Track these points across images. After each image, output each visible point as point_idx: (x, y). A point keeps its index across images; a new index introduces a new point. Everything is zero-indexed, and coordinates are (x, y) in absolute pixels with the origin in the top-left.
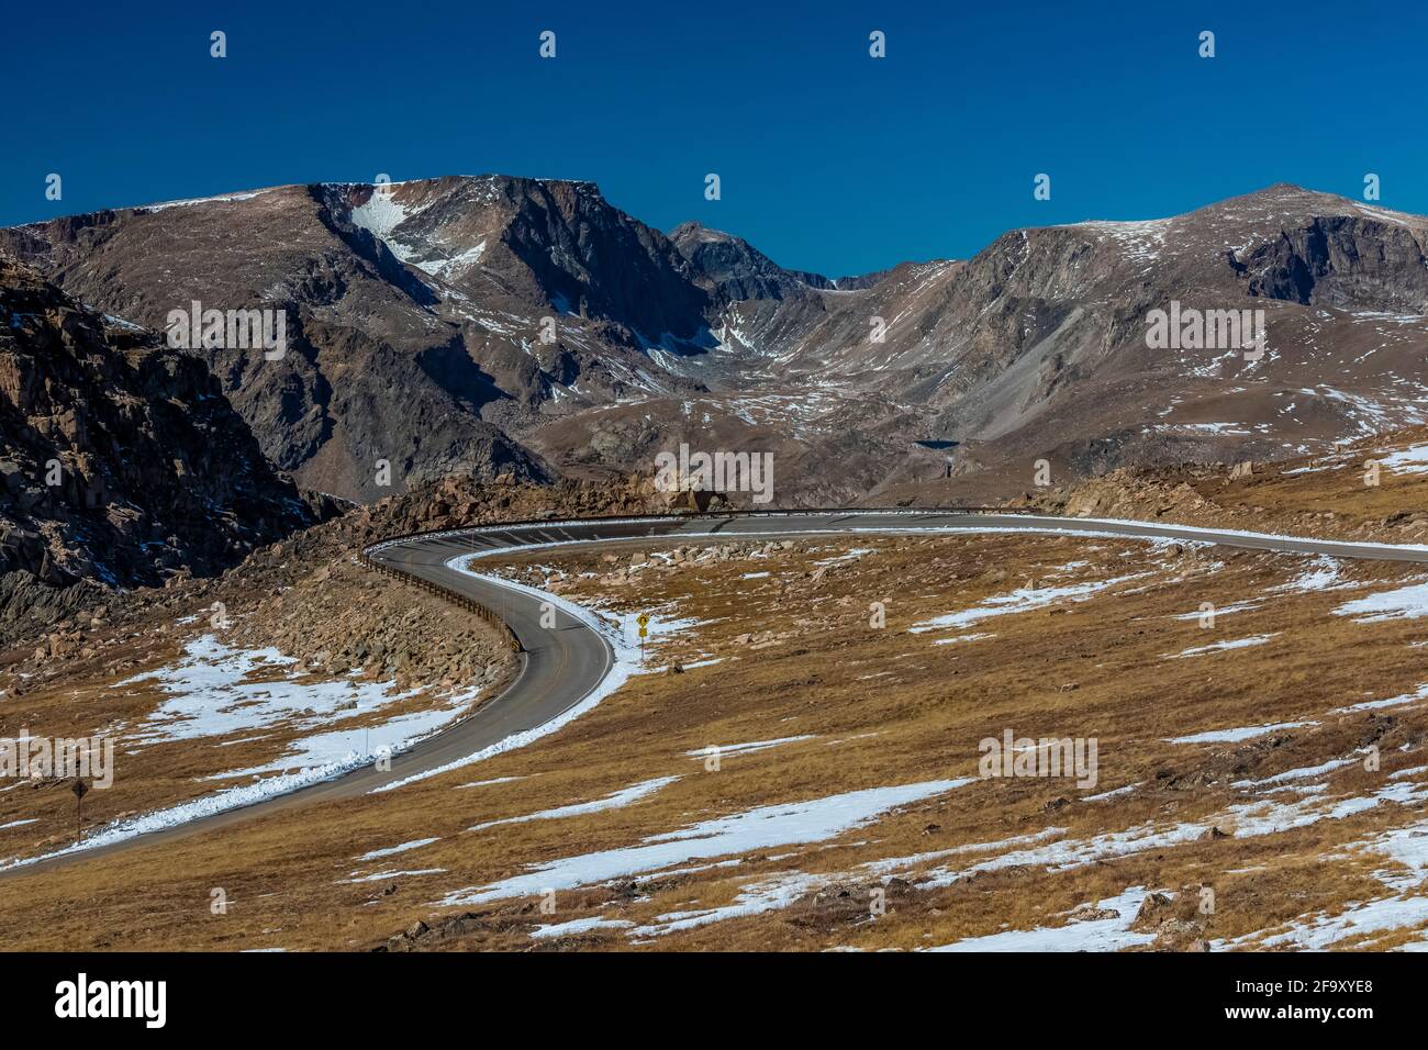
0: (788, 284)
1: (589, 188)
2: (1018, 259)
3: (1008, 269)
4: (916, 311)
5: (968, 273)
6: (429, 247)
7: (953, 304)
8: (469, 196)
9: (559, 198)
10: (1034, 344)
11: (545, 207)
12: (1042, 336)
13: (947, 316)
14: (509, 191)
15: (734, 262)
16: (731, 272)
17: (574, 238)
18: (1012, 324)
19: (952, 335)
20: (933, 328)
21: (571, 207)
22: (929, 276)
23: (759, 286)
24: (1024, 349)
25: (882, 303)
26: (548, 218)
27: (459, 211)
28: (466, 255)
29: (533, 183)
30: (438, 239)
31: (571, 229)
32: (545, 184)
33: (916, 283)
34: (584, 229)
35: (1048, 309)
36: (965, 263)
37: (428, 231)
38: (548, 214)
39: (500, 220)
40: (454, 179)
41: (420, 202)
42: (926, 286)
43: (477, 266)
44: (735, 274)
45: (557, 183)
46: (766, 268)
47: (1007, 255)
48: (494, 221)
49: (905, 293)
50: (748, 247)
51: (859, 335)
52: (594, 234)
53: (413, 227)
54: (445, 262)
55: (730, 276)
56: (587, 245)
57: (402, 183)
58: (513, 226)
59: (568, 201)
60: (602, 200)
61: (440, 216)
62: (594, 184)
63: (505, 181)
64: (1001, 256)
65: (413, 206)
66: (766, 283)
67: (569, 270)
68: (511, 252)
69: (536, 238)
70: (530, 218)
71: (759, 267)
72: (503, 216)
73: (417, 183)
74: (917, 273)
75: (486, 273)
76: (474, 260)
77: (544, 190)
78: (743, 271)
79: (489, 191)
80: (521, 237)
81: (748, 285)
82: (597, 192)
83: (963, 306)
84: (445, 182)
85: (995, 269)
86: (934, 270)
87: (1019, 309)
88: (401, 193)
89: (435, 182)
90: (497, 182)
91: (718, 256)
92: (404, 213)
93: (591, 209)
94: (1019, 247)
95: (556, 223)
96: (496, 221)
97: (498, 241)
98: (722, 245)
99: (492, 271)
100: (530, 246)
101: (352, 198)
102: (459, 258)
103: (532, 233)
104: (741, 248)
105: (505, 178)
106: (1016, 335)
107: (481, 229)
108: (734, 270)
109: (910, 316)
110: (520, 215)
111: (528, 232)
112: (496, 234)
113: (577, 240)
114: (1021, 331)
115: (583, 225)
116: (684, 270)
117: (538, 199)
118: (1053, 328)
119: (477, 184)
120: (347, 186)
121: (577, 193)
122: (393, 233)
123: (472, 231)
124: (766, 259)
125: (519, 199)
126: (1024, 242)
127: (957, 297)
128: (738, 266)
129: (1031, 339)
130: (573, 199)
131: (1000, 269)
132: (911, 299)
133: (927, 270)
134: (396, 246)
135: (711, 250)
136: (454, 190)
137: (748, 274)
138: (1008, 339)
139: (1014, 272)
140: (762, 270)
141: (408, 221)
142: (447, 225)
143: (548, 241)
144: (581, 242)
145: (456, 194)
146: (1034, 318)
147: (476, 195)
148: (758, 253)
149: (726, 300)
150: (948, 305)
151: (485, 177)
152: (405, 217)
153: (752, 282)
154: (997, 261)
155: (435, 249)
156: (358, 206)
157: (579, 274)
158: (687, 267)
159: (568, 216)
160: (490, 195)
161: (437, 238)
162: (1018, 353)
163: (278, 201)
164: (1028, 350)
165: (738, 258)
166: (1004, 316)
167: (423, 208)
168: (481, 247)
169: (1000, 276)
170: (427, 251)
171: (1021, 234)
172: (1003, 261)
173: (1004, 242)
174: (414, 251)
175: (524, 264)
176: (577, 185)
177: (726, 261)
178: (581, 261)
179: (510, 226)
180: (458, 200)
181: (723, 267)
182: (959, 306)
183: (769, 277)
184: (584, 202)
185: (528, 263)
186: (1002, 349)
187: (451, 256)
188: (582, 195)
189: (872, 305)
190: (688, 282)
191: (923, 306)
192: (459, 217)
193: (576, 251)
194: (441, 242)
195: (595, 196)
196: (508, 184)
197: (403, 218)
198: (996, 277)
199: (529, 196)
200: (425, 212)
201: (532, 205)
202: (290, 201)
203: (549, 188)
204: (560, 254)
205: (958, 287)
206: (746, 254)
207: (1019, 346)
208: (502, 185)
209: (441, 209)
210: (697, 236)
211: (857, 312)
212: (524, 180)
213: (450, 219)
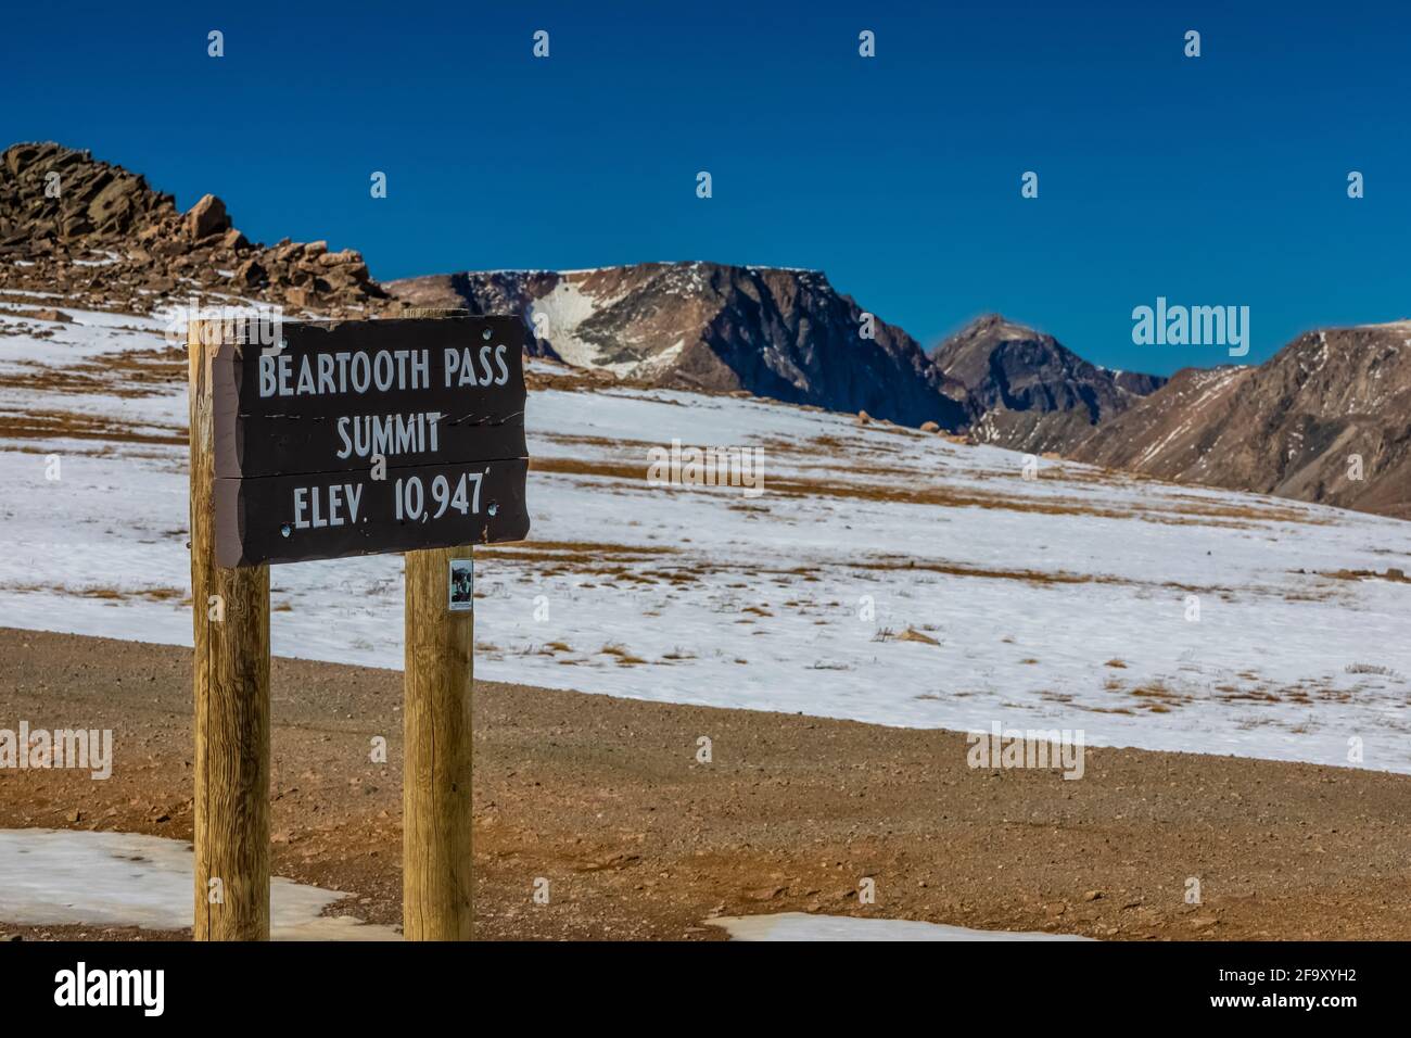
0: (1105, 391)
1: (816, 278)
2: (1313, 366)
3: (1301, 378)
4: (1194, 427)
5: (1255, 382)
6: (618, 346)
7: (1237, 419)
8: (668, 287)
9: (776, 290)
10: (1298, 468)
11: (758, 300)
12: (1308, 458)
13: (1229, 432)
14: (715, 282)
15: (1041, 363)
16: (1037, 376)
17: (791, 337)
18: (1274, 445)
19: (1232, 455)
20: (1211, 447)
21: (789, 299)
22: (1213, 384)
23: (1070, 392)
24: (1286, 475)
25: (1156, 416)
26: (761, 313)
27: (655, 304)
28: (661, 356)
29: (744, 272)
30: (630, 337)
31: (789, 326)
32: (759, 273)
33: (1198, 393)
34: (804, 326)
35: (1317, 427)
36: (1254, 370)
37: (619, 328)
38: (762, 309)
39: (701, 315)
40: (652, 267)
41: (612, 292)
42: (1209, 397)
43: (672, 370)
44: (1040, 379)
45: (775, 272)
46: (1078, 371)
47: (1299, 360)
48: (695, 316)
49: (1184, 405)
50: (1057, 346)
51: (1127, 454)
52: (816, 332)
53: (602, 323)
54: (635, 364)
55: (1034, 380)
56: (807, 345)
57: (593, 271)
58: (716, 324)
59: (786, 293)
60: (832, 291)
61: (633, 311)
62: (822, 274)
63: (710, 269)
64: (1293, 362)
65: (603, 297)
66: (1078, 388)
67: (783, 374)
68: (712, 353)
69: (746, 336)
70: (739, 312)
71: (1070, 369)
72: (704, 310)
73: (610, 271)
74: (1200, 381)
75: (681, 378)
76: (669, 362)
77: (757, 280)
78: (1051, 374)
79: (690, 280)
80: (726, 335)
81: (1057, 391)
82: (825, 282)
83: (1247, 421)
84: (641, 269)
85: (1286, 377)
86: (1219, 379)
87: (1284, 427)
88: (590, 282)
89: (630, 270)
90: (700, 270)
91: (1021, 356)
92: (593, 306)
93: (815, 304)
94: (1315, 351)
95: (770, 320)
96: (696, 318)
97: (698, 341)
98: (1026, 343)
99: (688, 376)
100: (735, 347)
101: (533, 289)
102: (653, 359)
103: (742, 330)
104: (1049, 347)
105: (708, 266)
106: (1278, 457)
107: (680, 325)
108: (1039, 373)
109: (1187, 432)
110: (725, 311)
111: (735, 330)
112: (695, 332)
113: (796, 339)
114: (1284, 452)
115: (803, 322)
116: (930, 375)
117: (750, 290)
118: (1321, 449)
119: (678, 273)
120: (526, 275)
121: (799, 284)
122: (578, 330)
123: (669, 328)
124: (1080, 360)
125: (726, 290)
126: (1321, 346)
127: (1241, 411)
128: (1044, 369)
129: (1297, 462)
130: (793, 291)
131: (1292, 376)
132: (1191, 412)
133: (1211, 378)
134: (582, 344)
135: (1012, 350)
136: (651, 279)
137: (1056, 378)
138: (1269, 463)
139: (1308, 382)
140: (1075, 373)
141: (597, 315)
142: (641, 321)
143: (760, 341)
144: (800, 341)
145: (652, 284)
146: (1301, 437)
147: (676, 286)
148: (1069, 353)
149: (979, 411)
150: (1231, 420)
151: (687, 264)
152: (594, 311)
153: (1061, 388)
154: (1289, 369)
155: (626, 349)
156: (540, 298)
157: (796, 378)
158: (933, 372)
159: (786, 311)
160: (691, 286)
161: (627, 337)
162: (1279, 479)
163: (414, 293)
164: (1291, 475)
165: (1046, 358)
166: (1266, 436)
167: (615, 300)
168: (678, 347)
169: (1291, 385)
170: (616, 351)
171: (1318, 337)
172: (1296, 368)
173: (1297, 346)
174: (602, 351)
175: (726, 367)
176: (799, 274)
177: (1031, 363)
178: (799, 363)
179: (712, 323)
180: (654, 291)
181: (1027, 370)
182: (1243, 420)
183: (1082, 382)
184: (806, 295)
185: (732, 367)
186: (1261, 474)
187: (644, 356)
188: (805, 286)
189: (1145, 419)
190: (935, 391)
191: (1203, 421)
192: (655, 312)
193: (795, 354)
194: (633, 340)
195: (823, 288)
196: (712, 273)
197: (589, 312)
198: (1286, 387)
199: (740, 286)
200: (617, 306)
201: (743, 299)
202: (428, 293)
203: (764, 278)
204: (775, 356)
205: (1243, 398)
206: (1056, 355)
207: (1280, 470)
208: (707, 274)
209: (636, 301)
210: (997, 331)
211: (1127, 428)
212: (734, 269)
213: (645, 314)
